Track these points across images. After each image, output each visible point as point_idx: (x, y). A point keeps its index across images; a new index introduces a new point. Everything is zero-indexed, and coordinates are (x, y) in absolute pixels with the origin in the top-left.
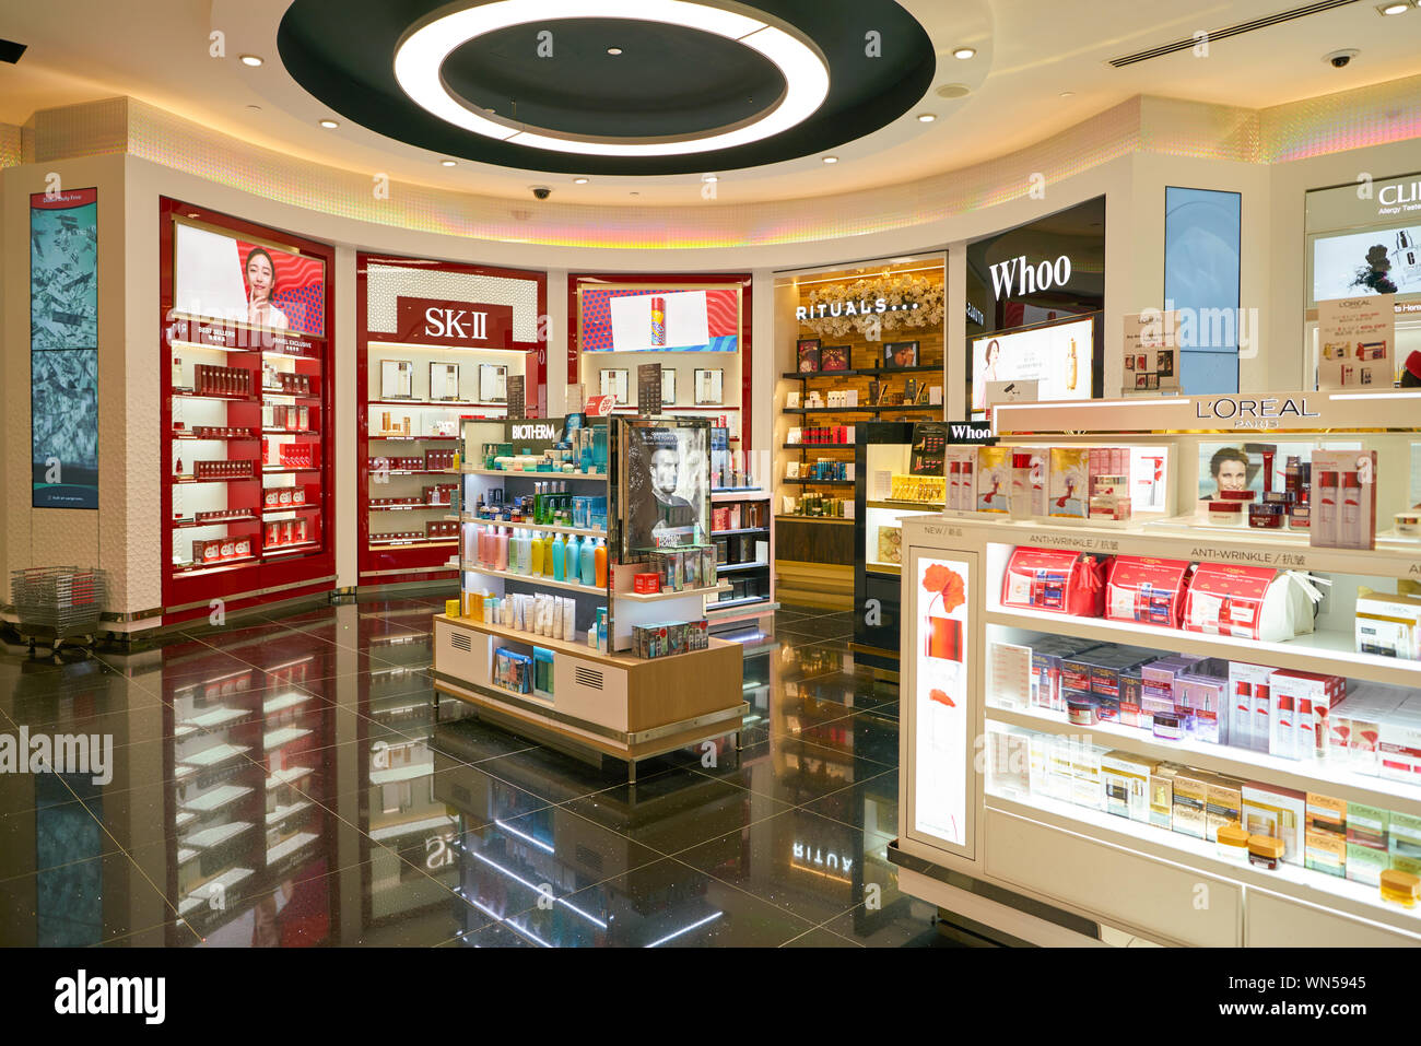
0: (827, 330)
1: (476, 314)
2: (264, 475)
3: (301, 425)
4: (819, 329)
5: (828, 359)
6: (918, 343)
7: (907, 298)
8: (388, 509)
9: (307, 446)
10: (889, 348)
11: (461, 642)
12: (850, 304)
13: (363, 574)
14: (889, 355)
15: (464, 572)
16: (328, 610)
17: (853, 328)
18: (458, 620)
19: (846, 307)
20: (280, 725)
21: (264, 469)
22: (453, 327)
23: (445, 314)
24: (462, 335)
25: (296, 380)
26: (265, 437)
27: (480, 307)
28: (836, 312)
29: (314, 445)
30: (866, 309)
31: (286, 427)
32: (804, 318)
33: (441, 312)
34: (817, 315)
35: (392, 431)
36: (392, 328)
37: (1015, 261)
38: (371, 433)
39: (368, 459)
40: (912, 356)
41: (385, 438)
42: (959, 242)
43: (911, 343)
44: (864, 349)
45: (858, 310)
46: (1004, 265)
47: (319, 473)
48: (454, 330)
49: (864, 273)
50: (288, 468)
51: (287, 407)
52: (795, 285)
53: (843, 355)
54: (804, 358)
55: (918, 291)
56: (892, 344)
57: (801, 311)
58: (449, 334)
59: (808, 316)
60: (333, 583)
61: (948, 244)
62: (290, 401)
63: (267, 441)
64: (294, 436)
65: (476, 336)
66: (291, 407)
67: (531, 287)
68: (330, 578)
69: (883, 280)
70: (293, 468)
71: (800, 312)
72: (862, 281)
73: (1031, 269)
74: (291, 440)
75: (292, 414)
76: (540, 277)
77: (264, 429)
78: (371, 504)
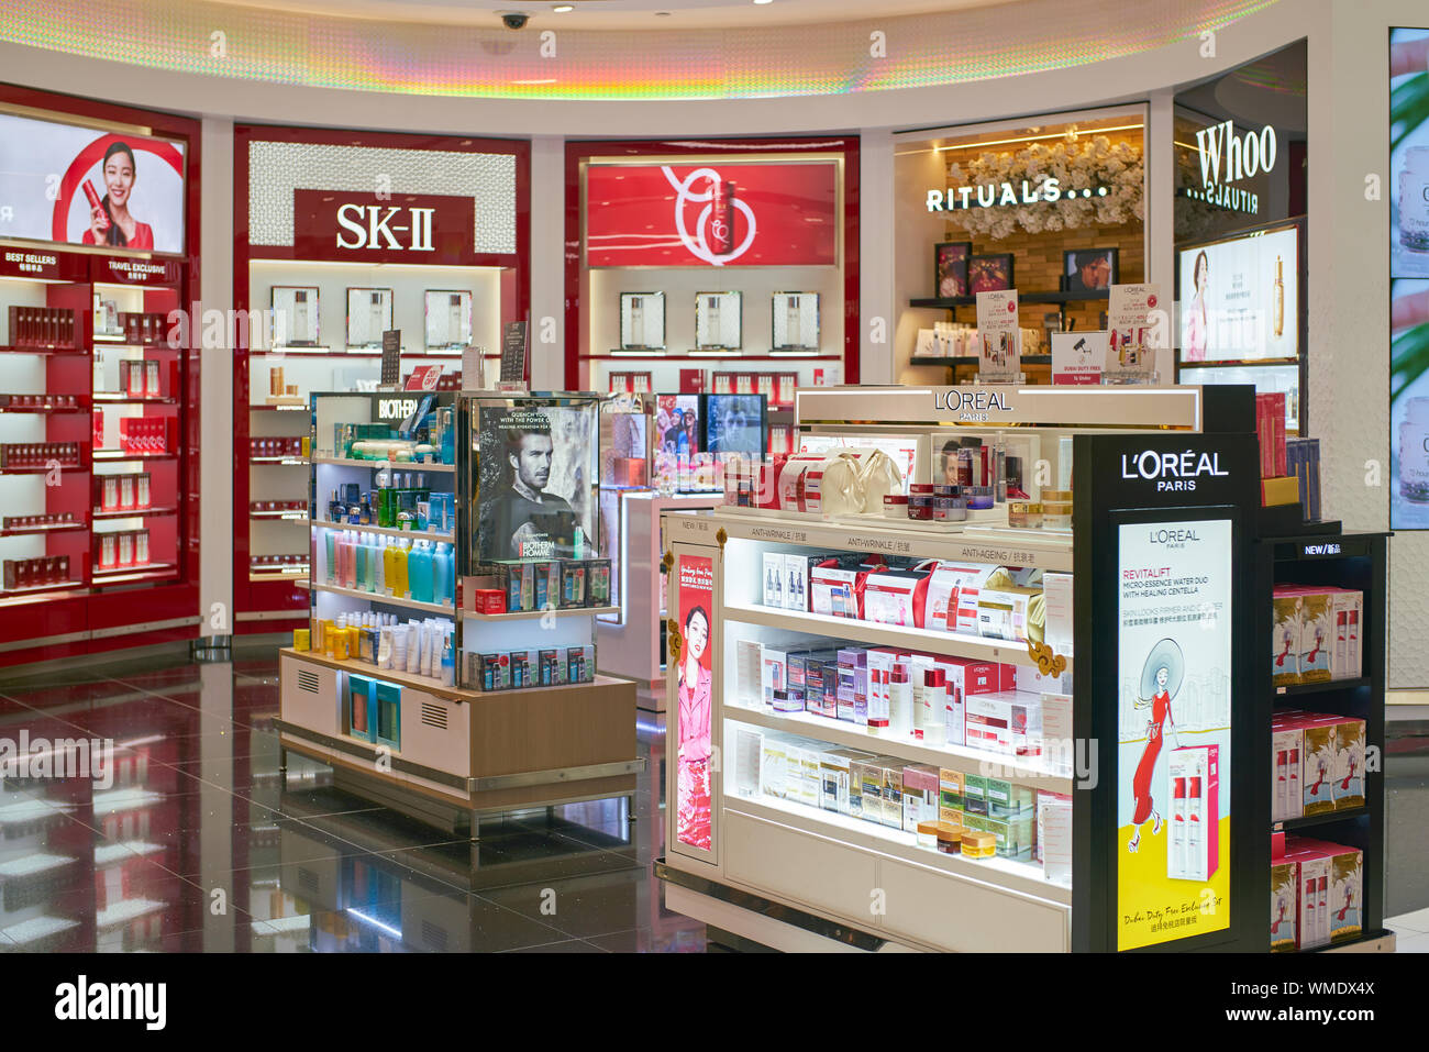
0: (979, 227)
1: (416, 212)
2: (95, 464)
3: (149, 390)
4: (967, 226)
5: (979, 276)
6: (1116, 252)
7: (1101, 175)
8: (278, 517)
9: (159, 421)
10: (1072, 258)
11: (309, 683)
12: (1007, 187)
13: (242, 616)
14: (1073, 269)
15: (315, 592)
16: (187, 668)
17: (1017, 225)
18: (307, 654)
19: (1001, 192)
20: (120, 837)
21: (95, 455)
22: (380, 233)
23: (367, 213)
24: (394, 245)
25: (146, 323)
26: (96, 409)
27: (423, 201)
28: (986, 199)
29: (169, 419)
30: (1030, 195)
31: (129, 393)
32: (940, 208)
33: (361, 211)
34: (958, 204)
35: (285, 396)
36: (288, 239)
37: (1221, 126)
38: (254, 400)
39: (249, 440)
40: (1108, 271)
41: (274, 408)
42: (1162, 91)
43: (1105, 251)
44: (1043, 259)
45: (1019, 197)
46: (1211, 131)
47: (175, 462)
48: (382, 240)
49: (1039, 134)
50: (132, 454)
51: (129, 363)
52: (936, 151)
53: (1001, 269)
54: (947, 274)
55: (1115, 164)
56: (1077, 252)
57: (935, 198)
58: (374, 245)
59: (944, 205)
60: (196, 628)
61: (1149, 93)
62: (136, 353)
63: (101, 415)
64: (141, 406)
65: (416, 246)
66: (136, 363)
67: (506, 164)
68: (192, 620)
69: (1066, 144)
70: (139, 454)
71: (933, 200)
72: (1036, 146)
73: (1237, 139)
74: (137, 411)
75: (136, 372)
76: (519, 148)
77: (95, 396)
78: (255, 509)
